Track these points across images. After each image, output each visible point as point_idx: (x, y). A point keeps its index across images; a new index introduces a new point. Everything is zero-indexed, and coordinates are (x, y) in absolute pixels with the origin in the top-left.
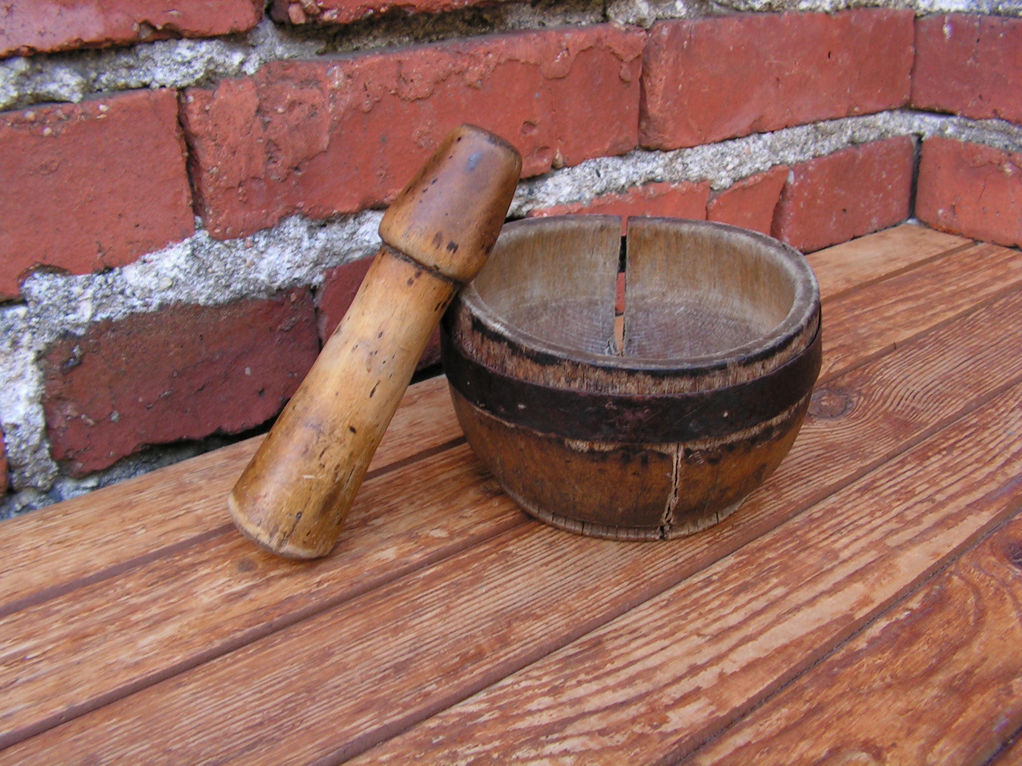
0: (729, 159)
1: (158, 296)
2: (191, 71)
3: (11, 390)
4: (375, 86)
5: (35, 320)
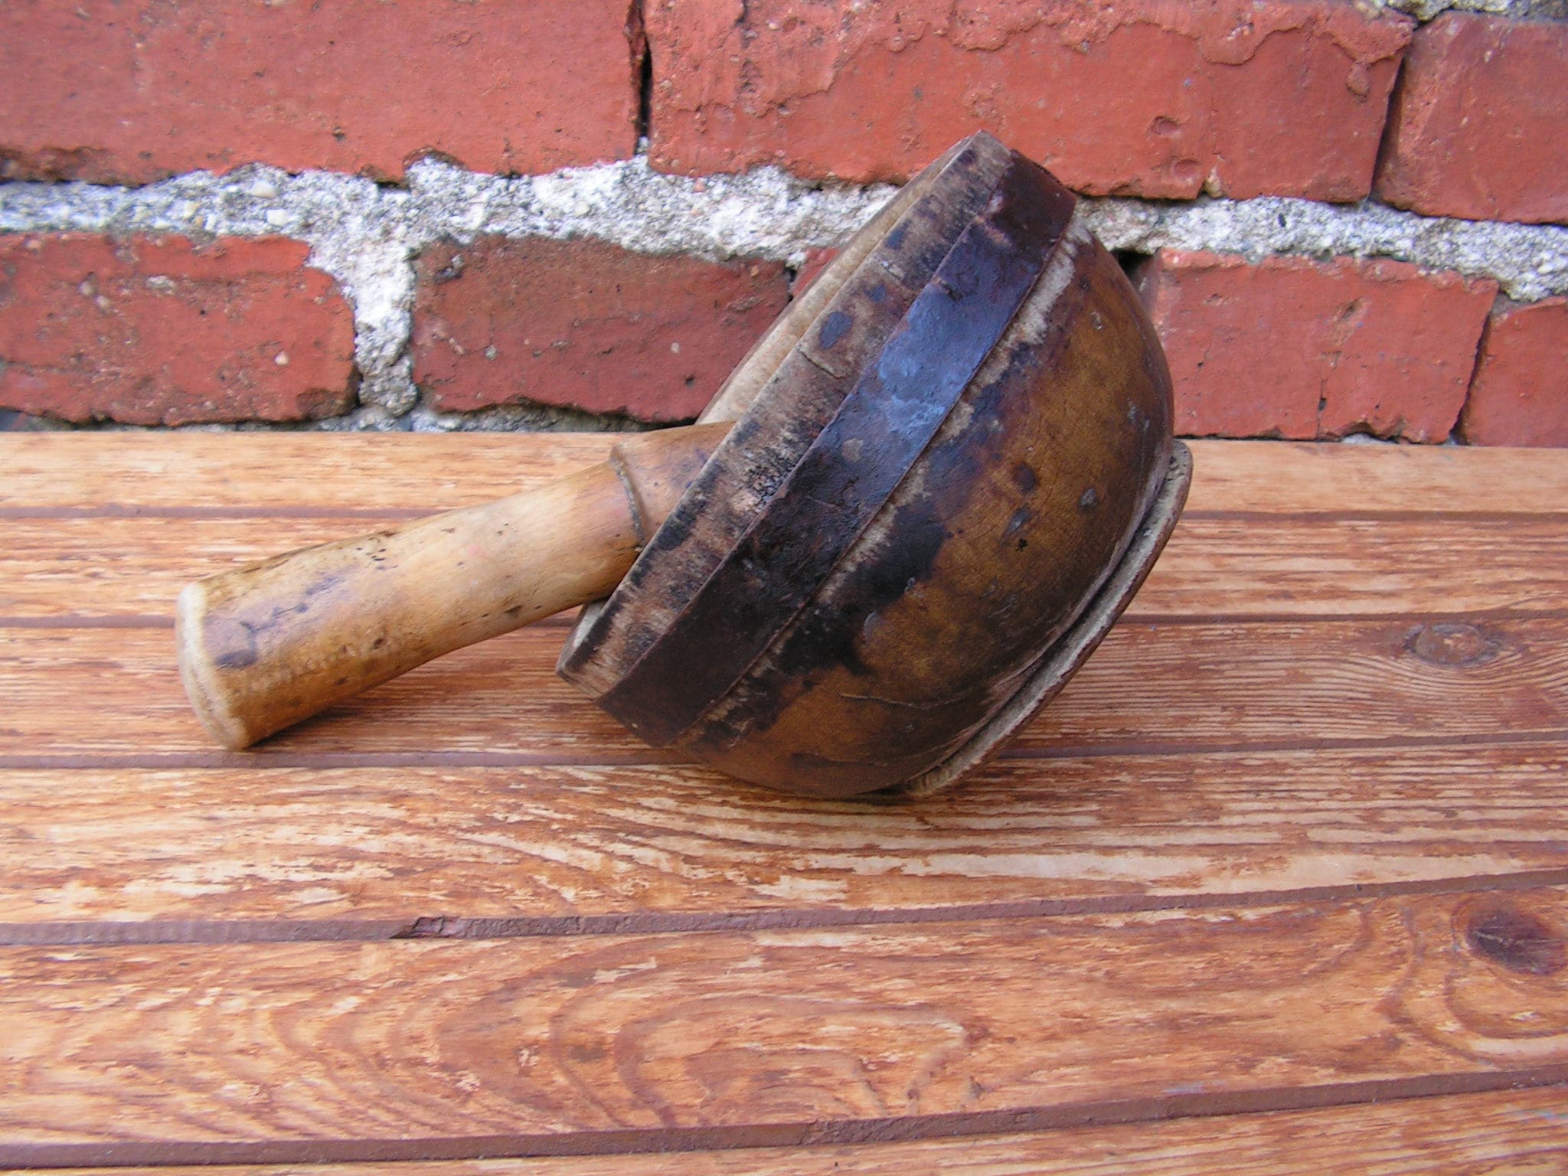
0: (1545, 256)
1: (571, 222)
3: (374, 287)
5: (414, 211)
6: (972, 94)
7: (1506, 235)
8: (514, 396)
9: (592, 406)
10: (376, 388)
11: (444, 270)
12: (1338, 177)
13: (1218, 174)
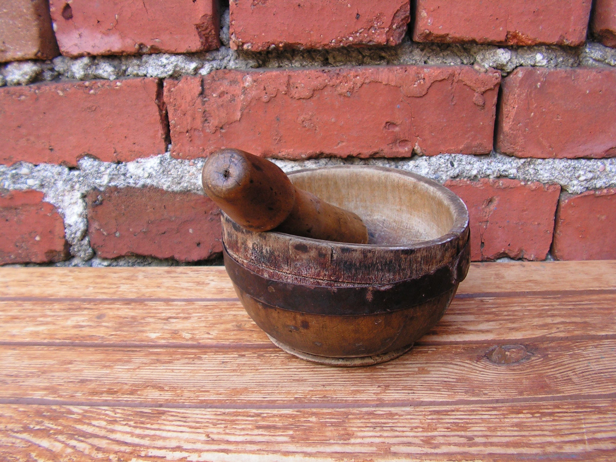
0: (581, 172)
1: (143, 180)
2: (166, 70)
3: (71, 209)
4: (271, 89)
5: (82, 178)
6: (302, 118)
7: (560, 164)
8: (129, 252)
9: (160, 256)
10: (76, 250)
11: (95, 202)
12: (475, 143)
13: (419, 145)
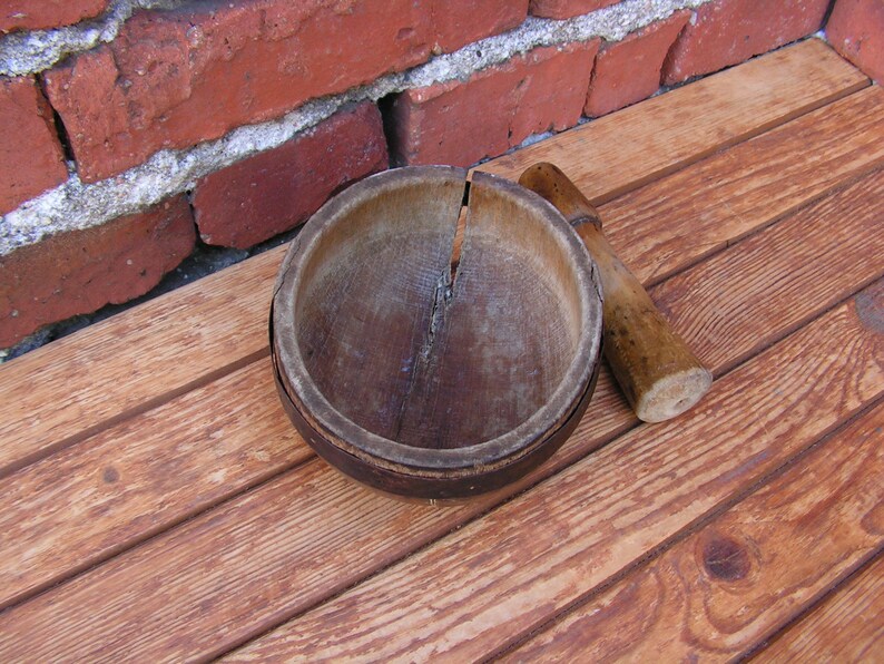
0: (625, 16)
1: (41, 230)
2: (46, 59)
4: (236, 38)
6: (283, 64)
7: (604, 14)
8: (39, 327)
9: (89, 311)
12: (509, 19)
13: (440, 44)
